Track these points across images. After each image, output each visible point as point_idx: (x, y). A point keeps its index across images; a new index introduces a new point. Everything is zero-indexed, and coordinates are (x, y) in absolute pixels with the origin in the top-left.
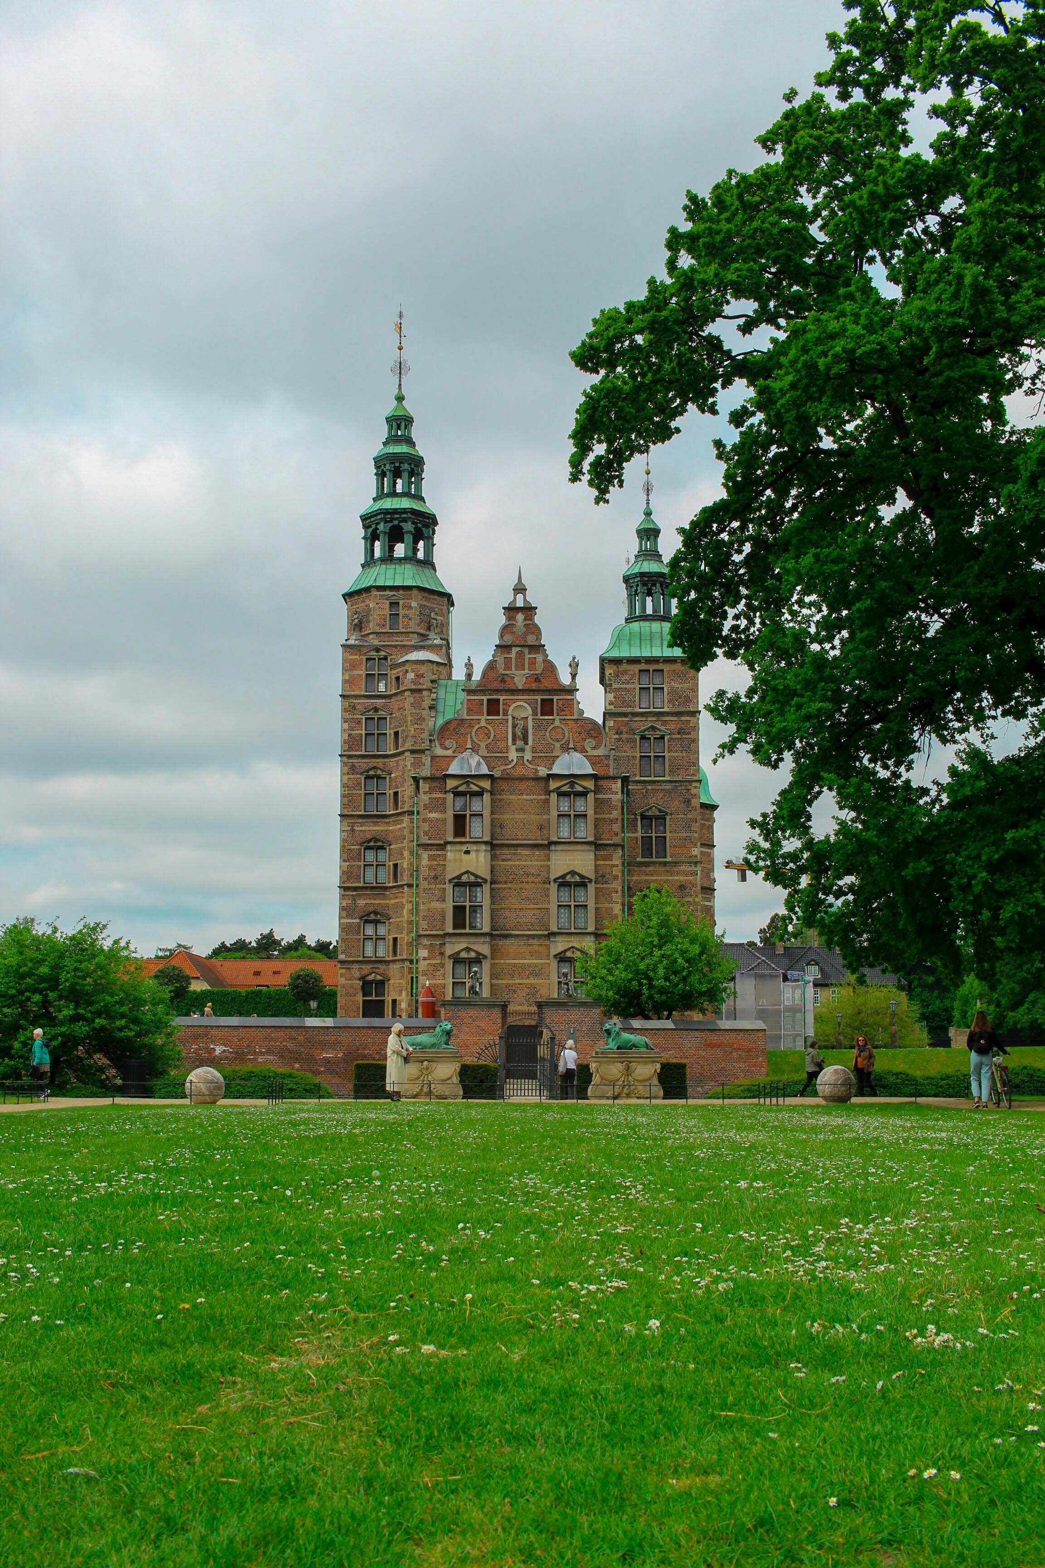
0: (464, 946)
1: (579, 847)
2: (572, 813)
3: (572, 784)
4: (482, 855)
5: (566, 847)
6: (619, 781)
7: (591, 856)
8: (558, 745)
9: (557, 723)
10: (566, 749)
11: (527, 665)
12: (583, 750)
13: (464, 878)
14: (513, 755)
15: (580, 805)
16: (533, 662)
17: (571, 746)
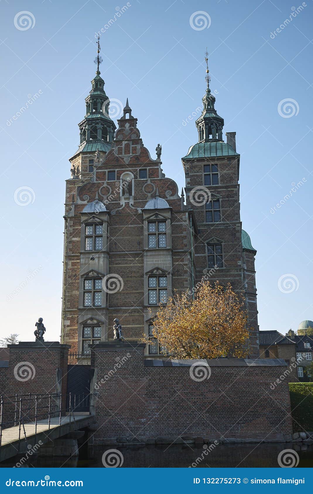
0: (89, 316)
1: (161, 253)
2: (157, 233)
3: (156, 215)
4: (101, 260)
5: (154, 253)
6: (187, 214)
7: (169, 258)
8: (149, 195)
9: (149, 182)
10: (154, 196)
11: (131, 151)
12: (164, 197)
13: (91, 274)
14: (123, 202)
15: (162, 228)
16: (135, 149)
17: (157, 194)
